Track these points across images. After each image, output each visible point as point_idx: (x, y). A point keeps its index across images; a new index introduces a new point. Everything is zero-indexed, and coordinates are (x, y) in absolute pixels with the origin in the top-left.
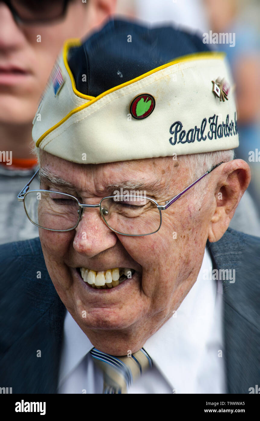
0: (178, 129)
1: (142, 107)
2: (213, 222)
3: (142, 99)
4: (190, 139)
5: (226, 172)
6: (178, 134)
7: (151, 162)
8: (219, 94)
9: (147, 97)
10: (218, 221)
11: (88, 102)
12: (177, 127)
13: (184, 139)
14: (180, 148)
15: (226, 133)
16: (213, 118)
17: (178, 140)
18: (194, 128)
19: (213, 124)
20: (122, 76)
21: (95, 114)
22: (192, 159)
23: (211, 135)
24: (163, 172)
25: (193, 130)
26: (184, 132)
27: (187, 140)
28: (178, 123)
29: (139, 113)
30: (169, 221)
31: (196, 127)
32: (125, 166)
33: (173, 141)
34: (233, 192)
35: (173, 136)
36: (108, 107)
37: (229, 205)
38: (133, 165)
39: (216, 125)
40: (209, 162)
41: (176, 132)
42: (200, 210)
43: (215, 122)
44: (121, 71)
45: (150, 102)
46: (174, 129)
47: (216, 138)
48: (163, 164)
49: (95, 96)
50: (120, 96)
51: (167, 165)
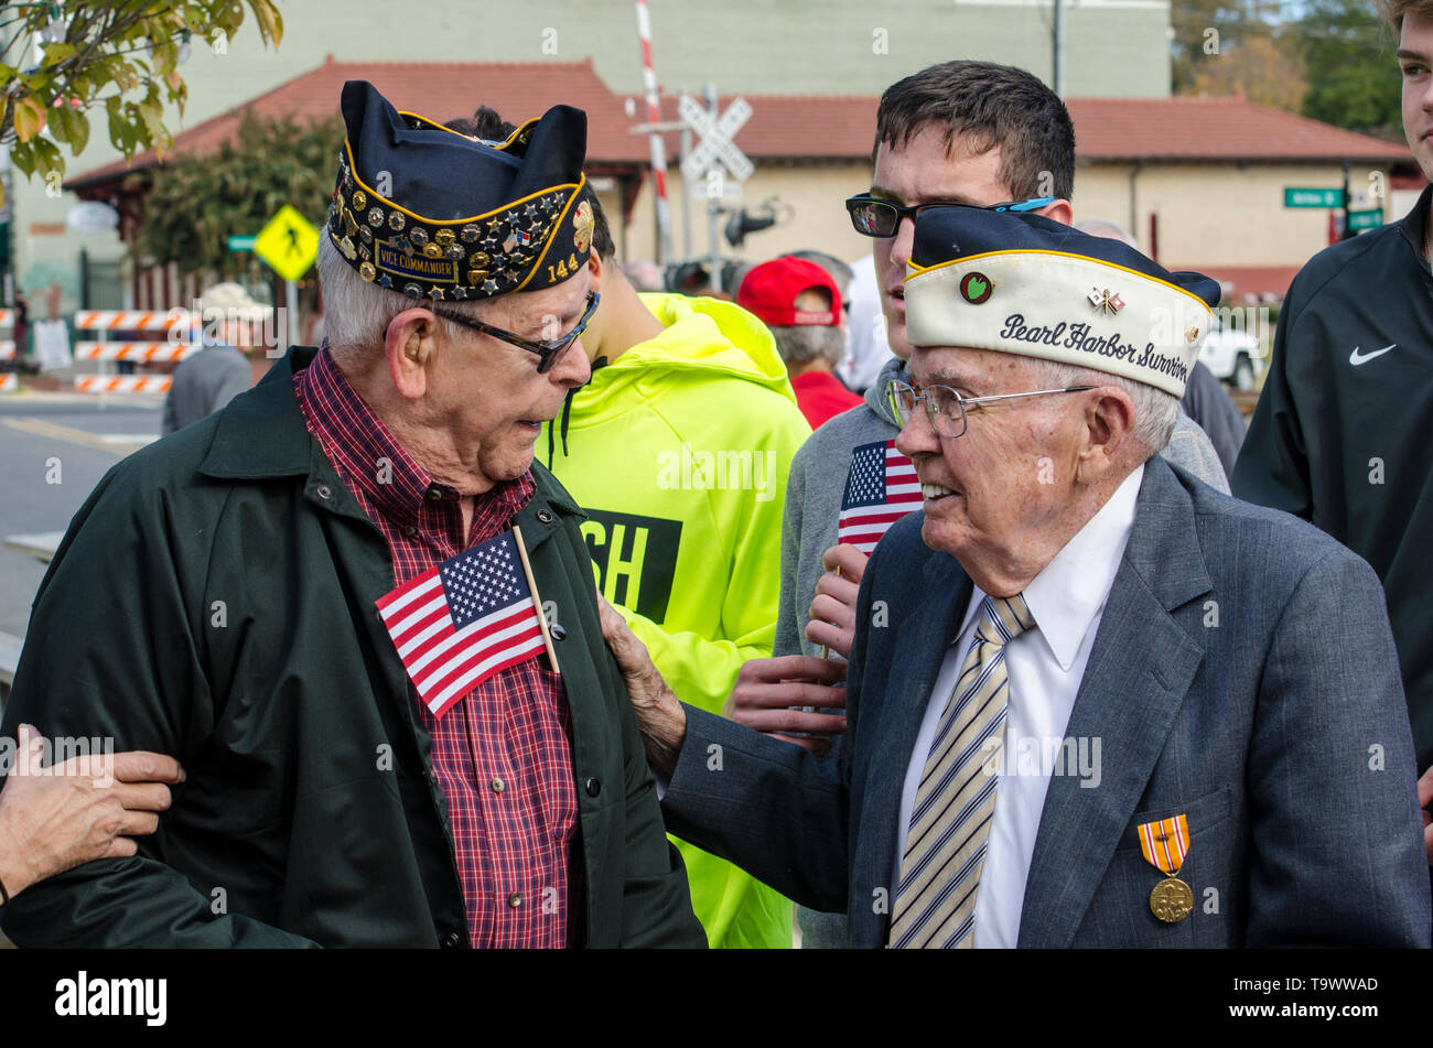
0: (1018, 323)
1: (976, 289)
2: (1082, 459)
3: (974, 279)
4: (1031, 338)
5: (1094, 398)
6: (1016, 329)
7: (977, 354)
8: (1096, 303)
9: (980, 277)
10: (1089, 459)
11: (916, 272)
12: (1015, 322)
13: (1024, 336)
14: (1012, 344)
15: (1104, 350)
16: (1083, 326)
17: (1014, 334)
18: (1042, 328)
19: (1078, 333)
20: (958, 250)
21: (921, 286)
22: (1037, 364)
23: (1070, 343)
24: (991, 369)
25: (1039, 330)
26: (1025, 328)
27: (1027, 338)
28: (1020, 317)
29: (973, 296)
30: (991, 433)
31: (1045, 328)
32: (947, 353)
33: (1006, 334)
34: (1113, 428)
35: (1009, 329)
36: (938, 281)
37: (1109, 445)
38: (956, 352)
39: (1084, 336)
40: (1067, 378)
41: (1014, 325)
42: (1051, 434)
43: (1083, 331)
44: (959, 245)
45: (984, 284)
46: (1011, 322)
47: (1078, 348)
48: (993, 360)
49: (925, 267)
50: (954, 272)
51: (999, 362)
